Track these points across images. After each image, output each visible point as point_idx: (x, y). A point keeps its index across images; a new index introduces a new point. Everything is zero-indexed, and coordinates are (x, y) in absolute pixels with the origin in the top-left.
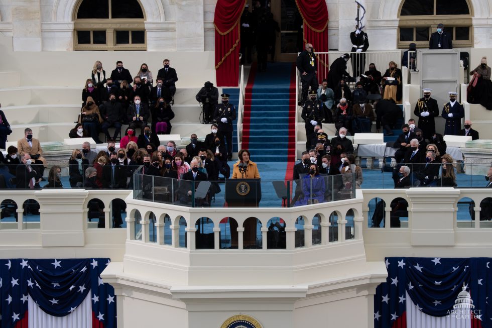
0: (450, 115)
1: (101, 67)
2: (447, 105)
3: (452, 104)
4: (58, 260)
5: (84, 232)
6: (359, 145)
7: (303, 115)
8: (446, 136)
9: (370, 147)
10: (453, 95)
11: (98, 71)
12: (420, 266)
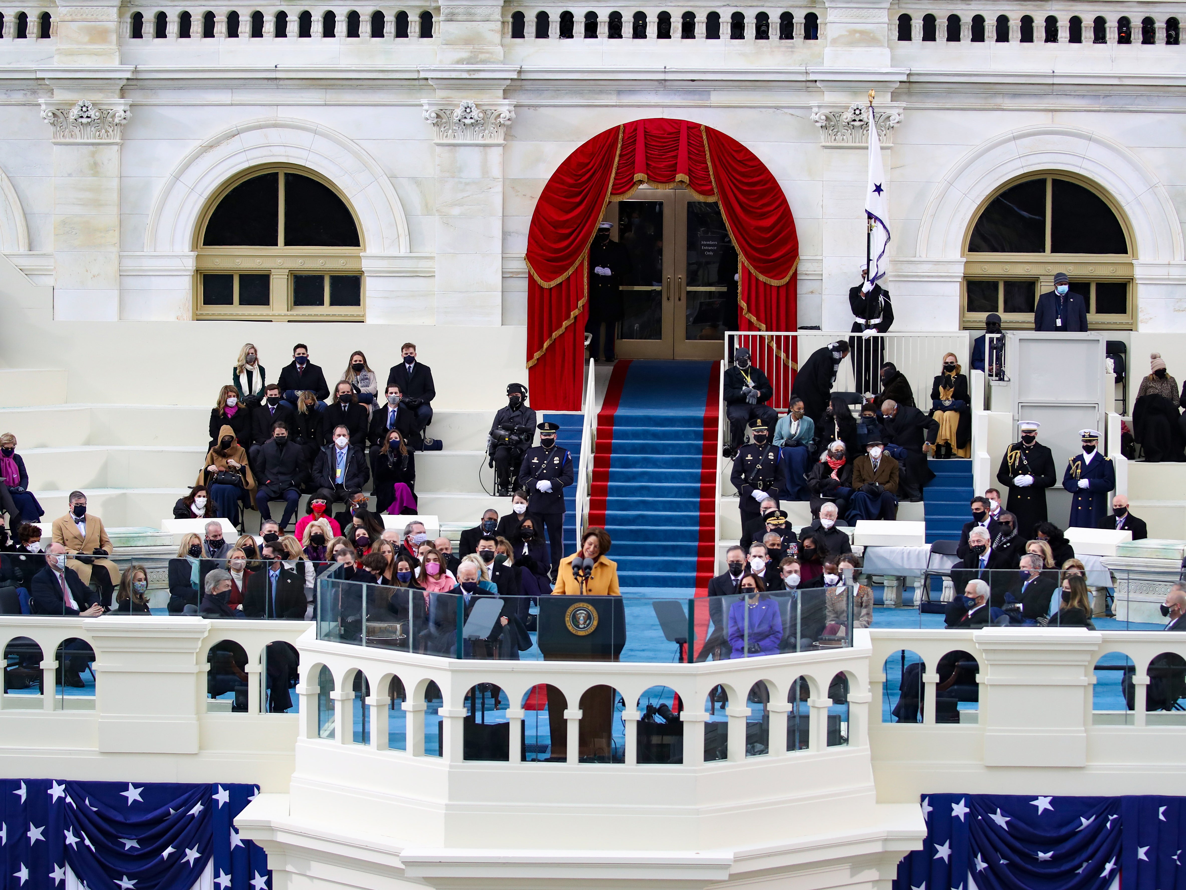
0: (1083, 483)
1: (256, 359)
2: (1075, 461)
3: (1088, 458)
4: (136, 786)
5: (199, 719)
6: (866, 547)
7: (735, 478)
8: (1072, 529)
9: (892, 552)
10: (1090, 436)
11: (249, 367)
12: (1003, 815)
